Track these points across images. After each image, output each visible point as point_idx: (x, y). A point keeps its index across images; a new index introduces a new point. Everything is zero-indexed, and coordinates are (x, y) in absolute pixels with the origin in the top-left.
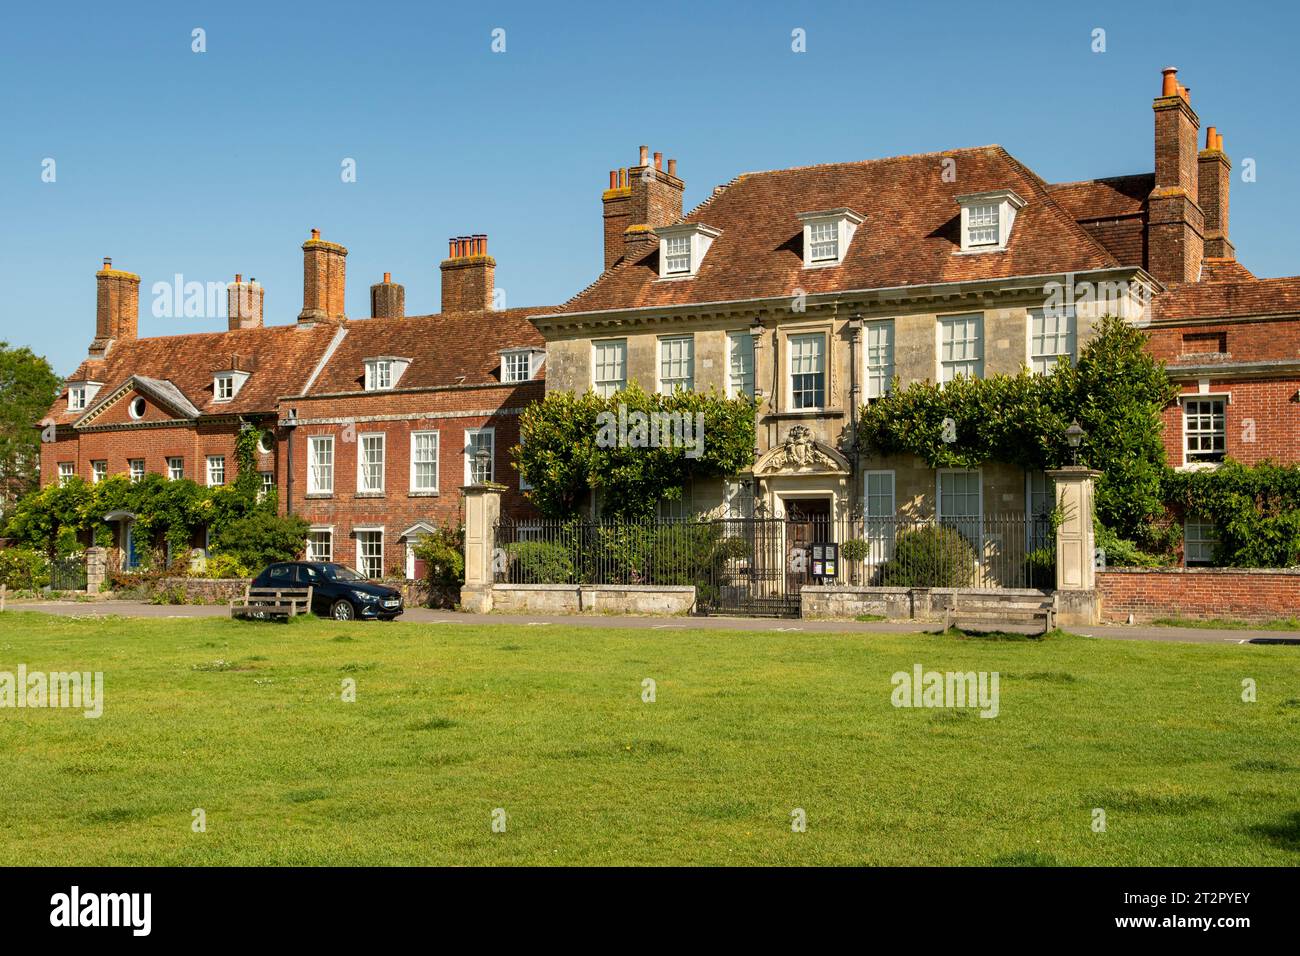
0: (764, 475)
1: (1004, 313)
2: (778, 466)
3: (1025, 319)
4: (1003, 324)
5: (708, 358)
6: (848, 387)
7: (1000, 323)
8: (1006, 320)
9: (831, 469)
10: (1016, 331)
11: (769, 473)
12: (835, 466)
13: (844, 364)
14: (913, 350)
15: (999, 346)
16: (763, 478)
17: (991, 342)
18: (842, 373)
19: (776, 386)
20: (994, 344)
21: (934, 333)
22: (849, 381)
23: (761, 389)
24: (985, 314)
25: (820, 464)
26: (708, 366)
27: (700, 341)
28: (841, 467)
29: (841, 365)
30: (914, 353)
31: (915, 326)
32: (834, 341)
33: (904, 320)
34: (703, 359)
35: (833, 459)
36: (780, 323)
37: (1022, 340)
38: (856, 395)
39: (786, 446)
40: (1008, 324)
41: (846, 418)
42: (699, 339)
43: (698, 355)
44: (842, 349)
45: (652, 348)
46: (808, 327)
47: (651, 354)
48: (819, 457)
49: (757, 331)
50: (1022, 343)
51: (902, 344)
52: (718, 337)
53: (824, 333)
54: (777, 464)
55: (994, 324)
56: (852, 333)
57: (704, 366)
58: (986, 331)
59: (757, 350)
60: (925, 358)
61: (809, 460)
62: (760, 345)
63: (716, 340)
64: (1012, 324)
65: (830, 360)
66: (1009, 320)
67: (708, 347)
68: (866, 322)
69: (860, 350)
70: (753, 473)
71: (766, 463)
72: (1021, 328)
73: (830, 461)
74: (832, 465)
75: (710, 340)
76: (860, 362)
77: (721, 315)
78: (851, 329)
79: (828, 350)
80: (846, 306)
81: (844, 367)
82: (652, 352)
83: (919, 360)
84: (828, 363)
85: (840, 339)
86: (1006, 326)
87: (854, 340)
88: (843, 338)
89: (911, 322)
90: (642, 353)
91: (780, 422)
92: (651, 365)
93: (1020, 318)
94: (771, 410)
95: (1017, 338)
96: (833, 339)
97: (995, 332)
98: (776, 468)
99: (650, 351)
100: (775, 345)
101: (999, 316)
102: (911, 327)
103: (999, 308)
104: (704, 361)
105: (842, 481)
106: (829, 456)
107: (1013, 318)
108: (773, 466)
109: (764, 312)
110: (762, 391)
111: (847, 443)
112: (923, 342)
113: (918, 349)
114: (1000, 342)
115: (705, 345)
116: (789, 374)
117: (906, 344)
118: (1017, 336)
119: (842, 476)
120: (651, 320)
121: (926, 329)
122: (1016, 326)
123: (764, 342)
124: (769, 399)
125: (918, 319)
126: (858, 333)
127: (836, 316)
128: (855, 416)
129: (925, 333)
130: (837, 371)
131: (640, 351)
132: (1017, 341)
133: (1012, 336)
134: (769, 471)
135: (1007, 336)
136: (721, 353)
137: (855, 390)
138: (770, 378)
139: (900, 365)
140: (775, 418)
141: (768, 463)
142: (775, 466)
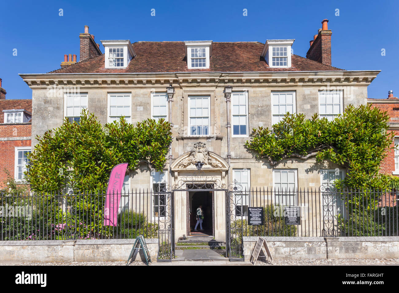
0: (177, 169)
1: (307, 91)
2: (186, 165)
3: (318, 95)
4: (307, 97)
5: (140, 106)
6: (226, 123)
7: (305, 97)
8: (308, 95)
9: (217, 166)
11: (181, 168)
12: (220, 165)
13: (221, 112)
14: (259, 107)
15: (305, 108)
16: (176, 171)
17: (300, 105)
18: (220, 117)
19: (182, 122)
20: (302, 107)
21: (270, 100)
22: (224, 121)
23: (173, 123)
24: (297, 91)
25: (210, 164)
26: (140, 110)
27: (135, 96)
28: (223, 166)
29: (219, 113)
30: (259, 108)
31: (260, 95)
32: (215, 100)
33: (253, 91)
34: (137, 106)
35: (219, 161)
36: (184, 89)
37: (317, 105)
38: (229, 129)
39: (191, 153)
40: (309, 96)
41: (222, 141)
42: (134, 95)
43: (134, 104)
44: (220, 104)
45: (104, 99)
46: (201, 91)
47: (104, 102)
48: (210, 160)
49: (171, 91)
50: (317, 107)
51: (253, 103)
52: (146, 95)
53: (210, 95)
54: (185, 163)
55: (302, 96)
56: (227, 96)
57: (138, 110)
58: (297, 100)
59: (170, 102)
60: (265, 111)
61: (205, 161)
62: (172, 100)
63: (145, 96)
64: (311, 97)
65: (214, 109)
66: (310, 95)
67: (140, 99)
68: (233, 91)
69: (230, 105)
70: (171, 168)
71: (179, 163)
72: (315, 99)
73: (218, 162)
74: (218, 165)
75: (142, 96)
76: (230, 112)
77: (149, 82)
78: (227, 93)
79: (212, 104)
80: (223, 81)
81: (221, 114)
82: (105, 101)
83: (263, 113)
84: (213, 111)
85: (219, 99)
86: (308, 98)
87: (228, 100)
88: (220, 99)
89: (257, 93)
90: (99, 101)
91: (185, 141)
92: (104, 108)
93: (315, 94)
94: (179, 135)
95: (314, 104)
96: (215, 98)
97: (302, 101)
98: (185, 166)
99: (103, 100)
100: (182, 100)
101: (304, 93)
102: (258, 95)
103: (304, 88)
104: (138, 107)
105: (224, 173)
106: (216, 160)
107: (312, 94)
108: (183, 165)
109: (175, 82)
110: (174, 124)
111: (224, 154)
112: (265, 103)
113: (262, 107)
114: (305, 106)
115: (139, 98)
116: (189, 116)
117: (255, 104)
118: (314, 103)
119: (224, 171)
120: (104, 82)
121: (265, 97)
122: (313, 98)
123: (174, 99)
124: (177, 129)
125: (261, 91)
126: (229, 96)
127: (217, 87)
128: (229, 140)
129: (265, 99)
130: (217, 116)
131: (96, 100)
132: (314, 105)
133: (311, 103)
134: (180, 167)
135: (309, 103)
136: (148, 103)
137: (229, 126)
138: (178, 118)
139: (252, 114)
140: (183, 139)
141: (180, 163)
142: (185, 164)
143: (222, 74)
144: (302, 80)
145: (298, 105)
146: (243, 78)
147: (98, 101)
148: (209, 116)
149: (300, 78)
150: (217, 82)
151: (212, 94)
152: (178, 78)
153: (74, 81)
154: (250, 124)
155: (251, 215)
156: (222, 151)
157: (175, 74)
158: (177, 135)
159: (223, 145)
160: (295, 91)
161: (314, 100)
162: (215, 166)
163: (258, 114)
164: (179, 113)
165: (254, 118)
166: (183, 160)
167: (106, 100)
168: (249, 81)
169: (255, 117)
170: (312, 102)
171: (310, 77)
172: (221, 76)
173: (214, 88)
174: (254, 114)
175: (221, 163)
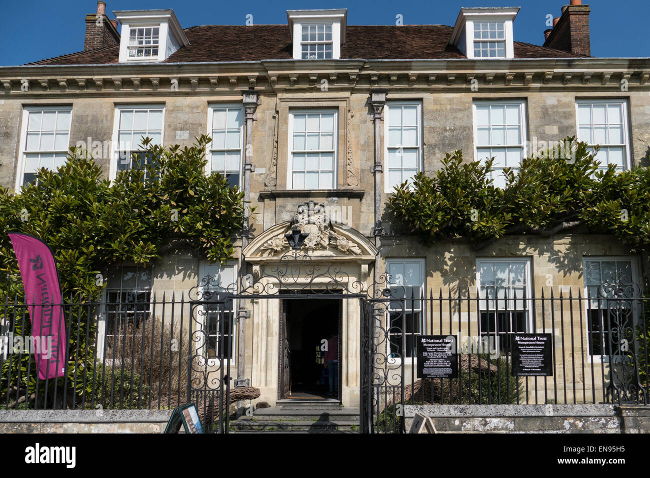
0: (258, 258)
1: (551, 99)
2: (279, 249)
3: (574, 107)
4: (550, 111)
5: (181, 129)
6: (371, 163)
7: (546, 110)
8: (553, 107)
9: (350, 252)
10: (565, 117)
11: (266, 257)
12: (357, 250)
13: (362, 142)
14: (446, 130)
15: (547, 133)
16: (256, 263)
17: (537, 127)
18: (359, 152)
19: (274, 161)
20: (540, 130)
21: (470, 116)
22: (368, 160)
23: (253, 165)
24: (529, 99)
25: (335, 248)
26: (183, 138)
27: (172, 111)
28: (364, 252)
29: (358, 143)
30: (447, 134)
31: (449, 107)
32: (349, 117)
33: (434, 100)
34: (176, 129)
35: (354, 242)
36: (280, 95)
37: (573, 127)
38: (378, 175)
39: (291, 225)
40: (555, 110)
41: (364, 201)
42: (172, 108)
43: (169, 126)
44: (359, 126)
45: (106, 116)
46: (317, 100)
47: (105, 122)
48: (336, 239)
49: (252, 99)
50: (573, 130)
51: (432, 124)
52: (197, 107)
53: (337, 108)
54: (277, 246)
55: (540, 110)
56: (374, 108)
57: (177, 138)
58: (530, 116)
59: (249, 122)
60: (460, 139)
61: (322, 242)
62: (254, 117)
63: (195, 110)
64: (560, 110)
65: (346, 136)
66: (556, 106)
67: (183, 117)
68: (388, 100)
69: (382, 128)
70: (244, 256)
71: (263, 245)
72: (571, 115)
73: (351, 244)
74: (353, 249)
75: (187, 110)
76: (382, 141)
77: (204, 81)
78: (375, 102)
79: (342, 125)
80: (368, 79)
81: (362, 146)
82: (107, 120)
83: (454, 142)
84: (343, 139)
85: (357, 115)
86: (554, 113)
87: (377, 116)
88: (361, 115)
89: (443, 102)
90: (95, 120)
91: (280, 201)
92: (105, 134)
93: (568, 105)
94: (267, 188)
95: (566, 125)
96: (349, 115)
97: (540, 118)
98: (276, 251)
99: (104, 119)
100: (274, 117)
101: (545, 102)
102: (443, 108)
103: (544, 94)
104: (178, 132)
105: (365, 268)
106: (348, 238)
107: (560, 104)
108: (272, 249)
109: (261, 80)
110: (255, 166)
111: (366, 227)
112: (458, 123)
113: (453, 131)
114: (547, 128)
115: (180, 115)
116: (290, 149)
117: (438, 125)
118: (566, 123)
119: (365, 262)
120: (108, 83)
121: (460, 110)
122: (564, 113)
123: (258, 115)
124: (262, 176)
125: (451, 100)
126: (380, 108)
127: (353, 91)
128: (377, 198)
129: (460, 115)
130: (353, 149)
131: (90, 118)
132: (567, 128)
133: (561, 122)
134: (265, 255)
135: (555, 122)
136: (201, 125)
137: (378, 168)
138: (265, 153)
139: (430, 146)
140: (273, 196)
141: (266, 245)
142: (275, 249)
143: (365, 63)
144: (539, 77)
145: (532, 127)
146: (411, 72)
147: (92, 121)
148: (335, 150)
149: (536, 73)
150: (354, 80)
151: (342, 105)
152: (267, 71)
153: (44, 82)
154: (426, 165)
155: (425, 354)
156: (362, 222)
157: (262, 63)
158: (262, 188)
159: (364, 208)
160: (525, 99)
161: (566, 117)
162: (344, 252)
163: (443, 145)
164: (268, 143)
165: (434, 154)
166: (271, 238)
167: (109, 118)
168: (424, 79)
169: (437, 151)
170: (563, 120)
171: (556, 70)
172: (362, 68)
173: (346, 94)
174: (435, 146)
175: (359, 246)
